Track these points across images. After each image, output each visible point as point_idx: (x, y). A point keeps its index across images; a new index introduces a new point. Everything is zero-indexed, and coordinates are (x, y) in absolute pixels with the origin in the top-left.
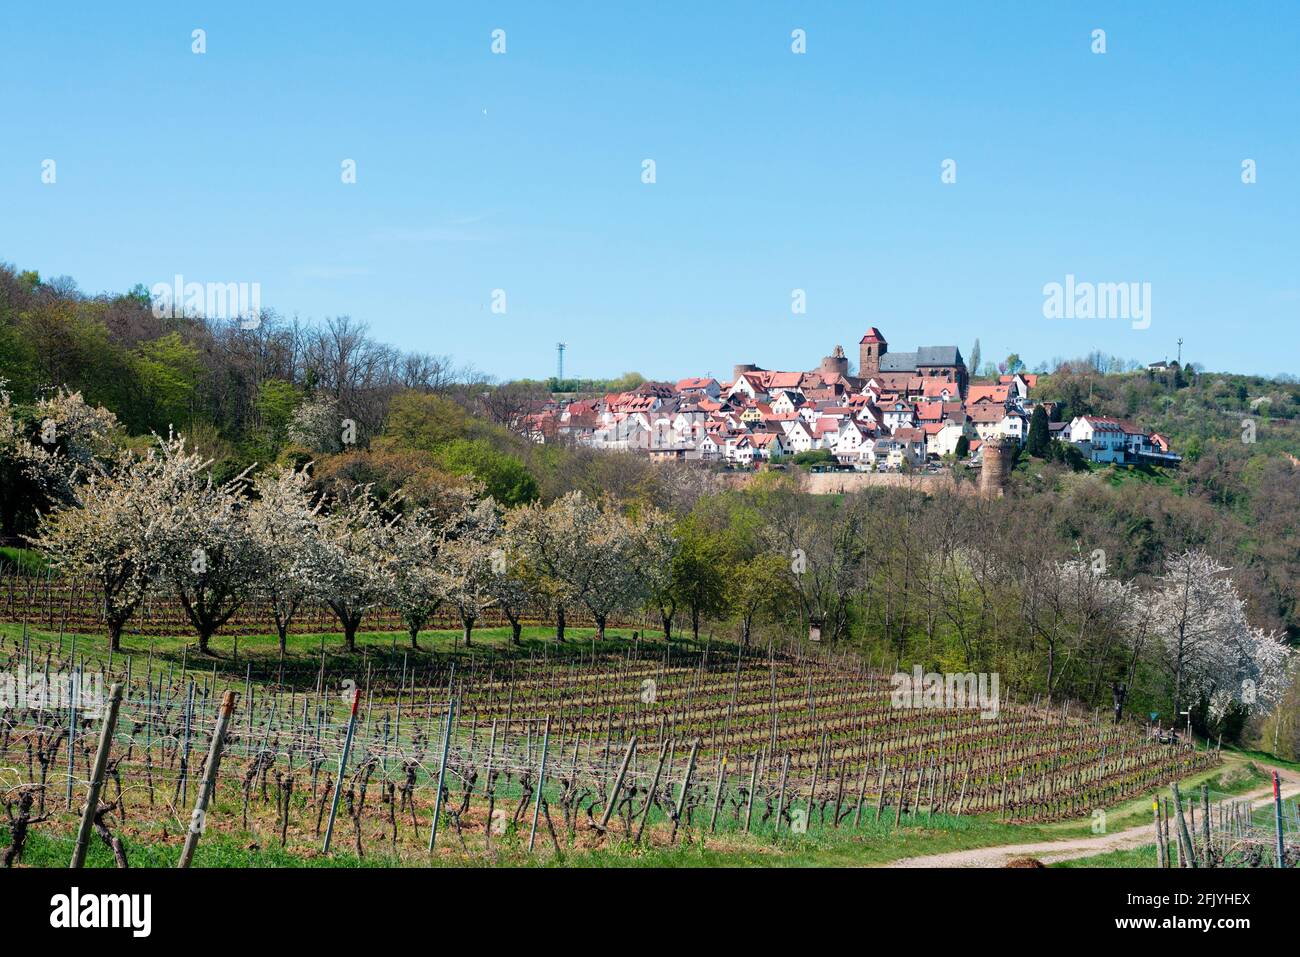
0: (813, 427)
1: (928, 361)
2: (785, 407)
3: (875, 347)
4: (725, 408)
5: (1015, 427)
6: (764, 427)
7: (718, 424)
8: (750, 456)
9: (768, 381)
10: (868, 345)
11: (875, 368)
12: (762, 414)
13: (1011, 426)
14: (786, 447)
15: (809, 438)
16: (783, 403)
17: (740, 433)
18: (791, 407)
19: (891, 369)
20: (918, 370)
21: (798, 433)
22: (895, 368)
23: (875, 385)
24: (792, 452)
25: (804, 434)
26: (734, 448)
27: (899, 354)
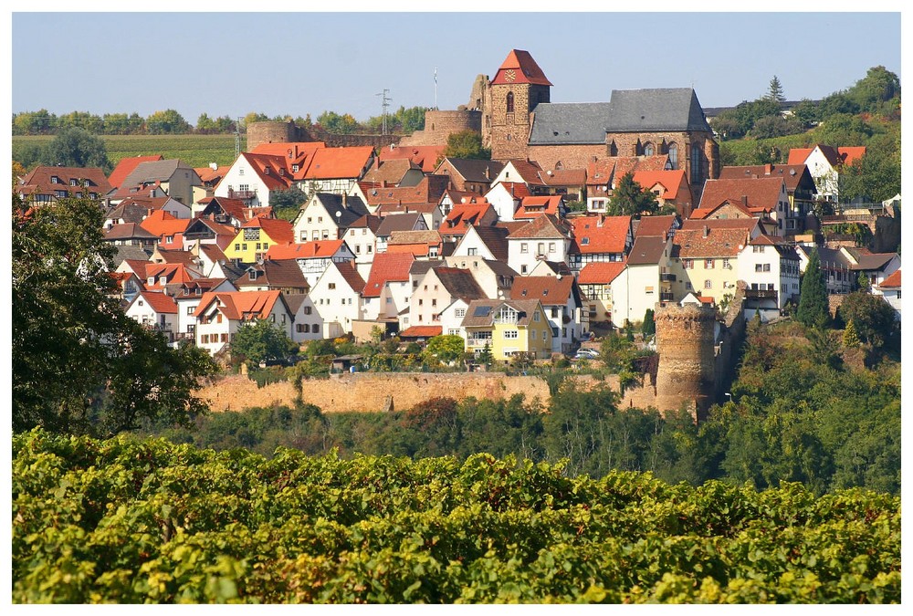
0: (364, 272)
1: (631, 119)
2: (320, 227)
3: (522, 92)
4: (196, 229)
5: (768, 268)
6: (260, 273)
7: (171, 267)
8: (224, 337)
9: (301, 165)
10: (508, 88)
11: (522, 136)
12: (271, 243)
13: (758, 267)
14: (301, 318)
15: (355, 296)
16: (315, 220)
17: (205, 290)
18: (331, 228)
19: (556, 139)
20: (608, 139)
21: (332, 286)
22: (562, 137)
23: (516, 177)
24: (316, 328)
25: (344, 288)
26: (193, 320)
27: (571, 107)
